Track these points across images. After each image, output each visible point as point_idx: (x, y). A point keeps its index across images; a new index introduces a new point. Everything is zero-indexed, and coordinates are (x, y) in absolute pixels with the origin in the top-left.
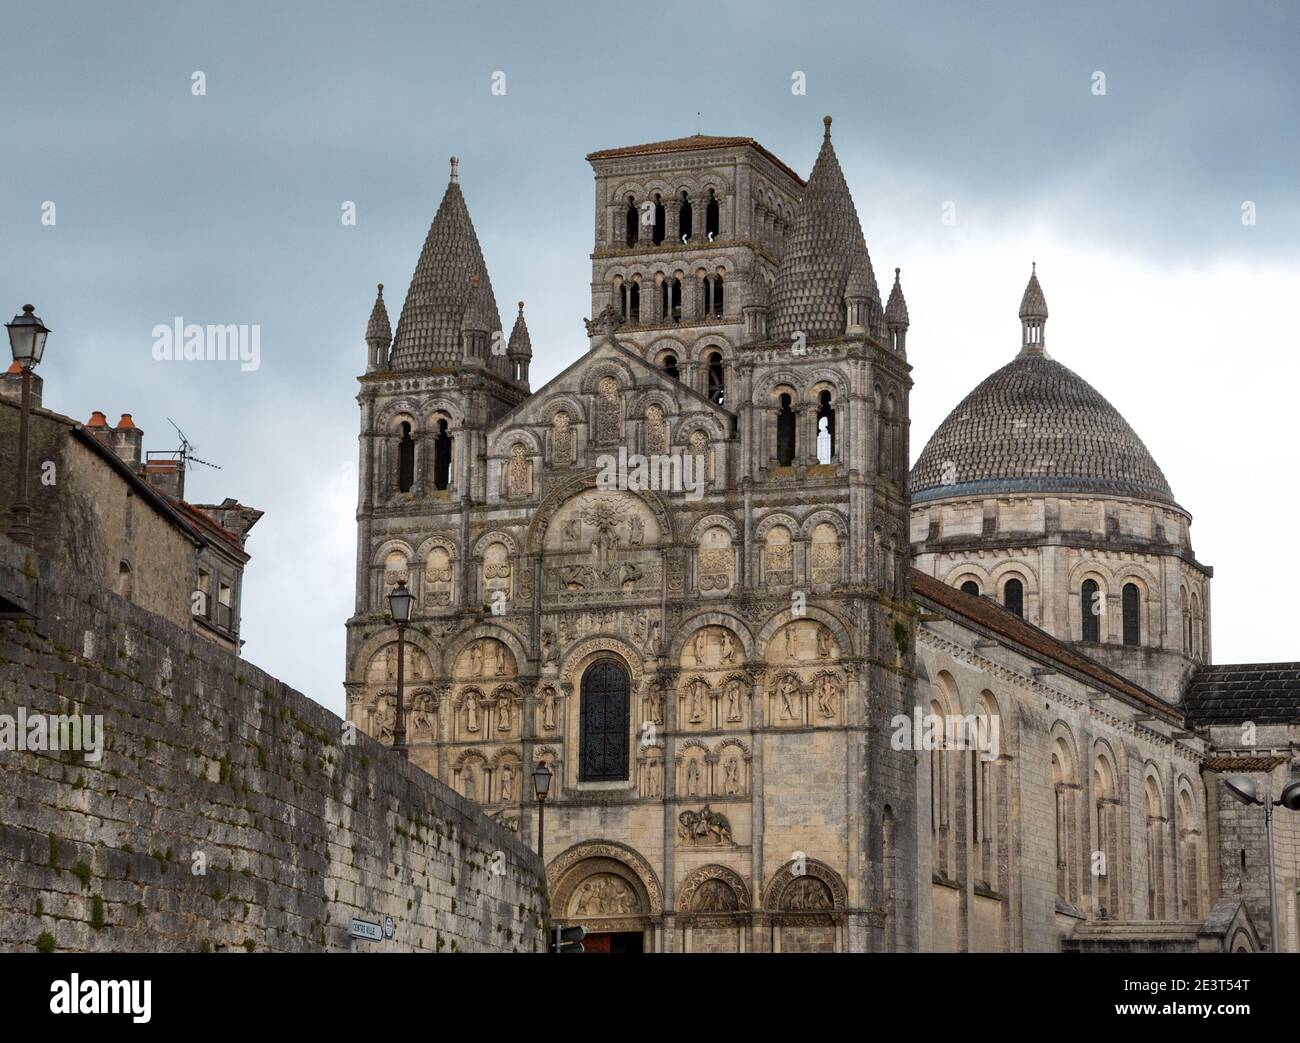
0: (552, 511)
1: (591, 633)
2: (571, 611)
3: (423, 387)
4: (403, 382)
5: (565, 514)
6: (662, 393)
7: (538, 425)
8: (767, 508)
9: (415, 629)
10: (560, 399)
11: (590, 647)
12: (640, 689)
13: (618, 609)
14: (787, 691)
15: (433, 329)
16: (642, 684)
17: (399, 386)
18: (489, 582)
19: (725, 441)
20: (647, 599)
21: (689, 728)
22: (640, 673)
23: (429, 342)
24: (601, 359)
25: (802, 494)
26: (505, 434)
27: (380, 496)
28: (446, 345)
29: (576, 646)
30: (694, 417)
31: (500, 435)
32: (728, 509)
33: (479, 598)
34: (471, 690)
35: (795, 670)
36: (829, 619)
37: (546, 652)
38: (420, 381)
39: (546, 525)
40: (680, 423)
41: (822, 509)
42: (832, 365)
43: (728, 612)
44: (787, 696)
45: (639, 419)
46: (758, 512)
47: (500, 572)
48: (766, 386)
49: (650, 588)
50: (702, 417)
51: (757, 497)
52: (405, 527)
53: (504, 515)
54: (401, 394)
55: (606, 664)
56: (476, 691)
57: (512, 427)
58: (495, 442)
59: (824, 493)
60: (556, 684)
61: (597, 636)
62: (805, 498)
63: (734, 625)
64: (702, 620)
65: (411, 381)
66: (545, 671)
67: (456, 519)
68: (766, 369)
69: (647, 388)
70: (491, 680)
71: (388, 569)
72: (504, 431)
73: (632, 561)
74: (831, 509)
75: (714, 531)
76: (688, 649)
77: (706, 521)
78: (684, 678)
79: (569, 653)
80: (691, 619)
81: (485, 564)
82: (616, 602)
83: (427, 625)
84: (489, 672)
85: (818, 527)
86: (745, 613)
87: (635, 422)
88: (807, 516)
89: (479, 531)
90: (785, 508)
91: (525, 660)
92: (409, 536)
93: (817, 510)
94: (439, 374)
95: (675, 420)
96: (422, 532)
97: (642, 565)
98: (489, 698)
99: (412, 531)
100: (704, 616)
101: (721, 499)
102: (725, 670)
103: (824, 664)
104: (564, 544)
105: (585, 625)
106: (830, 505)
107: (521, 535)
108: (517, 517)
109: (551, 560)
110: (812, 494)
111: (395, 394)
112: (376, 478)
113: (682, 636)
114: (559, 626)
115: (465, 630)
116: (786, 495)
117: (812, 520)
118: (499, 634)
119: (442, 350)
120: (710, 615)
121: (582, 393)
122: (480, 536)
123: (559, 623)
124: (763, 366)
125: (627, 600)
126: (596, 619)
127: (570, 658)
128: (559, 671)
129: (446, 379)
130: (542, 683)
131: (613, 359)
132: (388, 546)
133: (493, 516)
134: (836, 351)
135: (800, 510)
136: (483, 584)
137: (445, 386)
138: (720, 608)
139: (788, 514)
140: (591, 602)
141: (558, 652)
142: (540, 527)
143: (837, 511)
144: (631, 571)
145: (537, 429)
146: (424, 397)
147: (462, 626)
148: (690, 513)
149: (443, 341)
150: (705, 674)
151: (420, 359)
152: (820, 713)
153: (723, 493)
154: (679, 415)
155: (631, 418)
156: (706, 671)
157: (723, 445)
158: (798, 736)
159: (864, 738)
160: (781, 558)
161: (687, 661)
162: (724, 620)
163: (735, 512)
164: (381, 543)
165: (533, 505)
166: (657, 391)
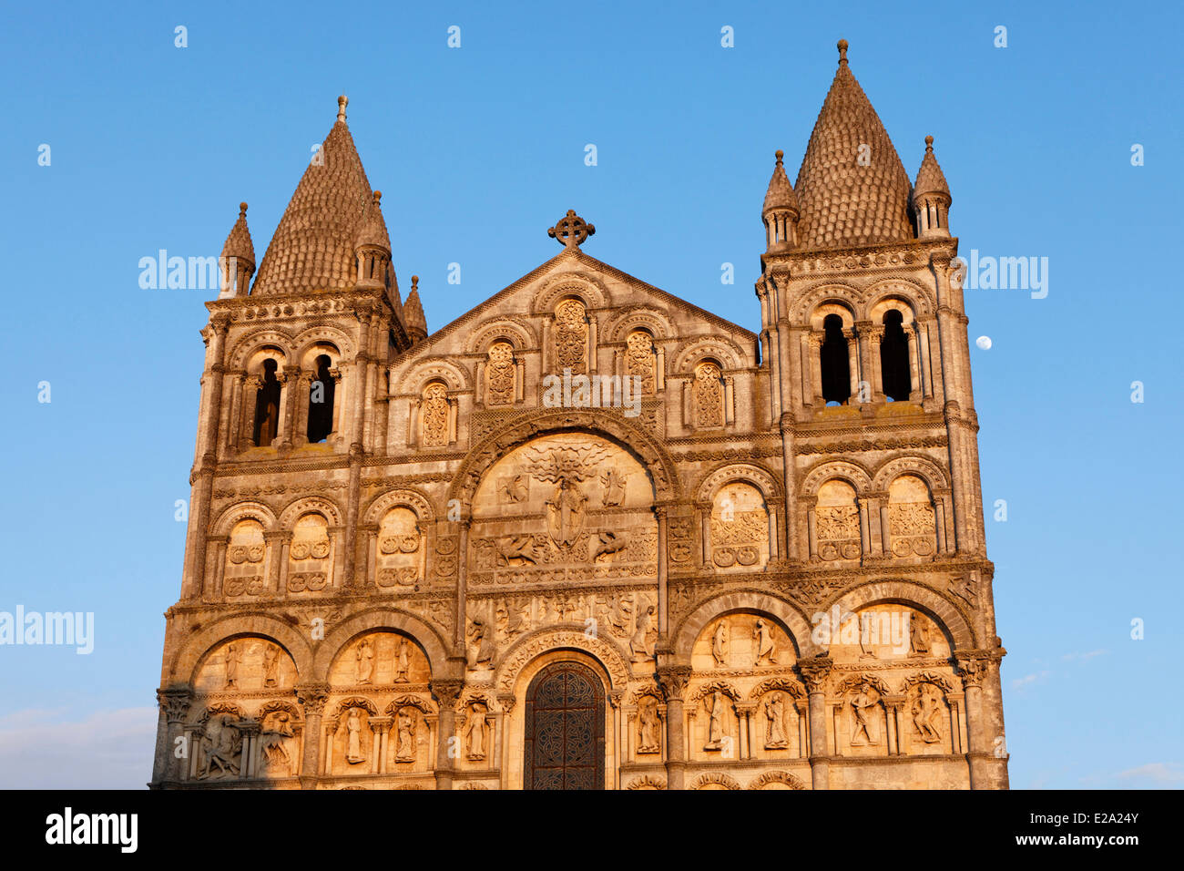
0: (487, 462)
1: (545, 624)
2: (516, 594)
3: (298, 314)
4: (270, 308)
5: (504, 469)
6: (652, 313)
7: (467, 355)
8: (818, 455)
9: (272, 617)
10: (499, 323)
11: (544, 642)
12: (624, 702)
13: (587, 590)
14: (861, 705)
15: (315, 253)
16: (628, 694)
17: (265, 313)
18: (385, 559)
19: (750, 370)
20: (635, 578)
21: (701, 757)
22: (622, 680)
23: (308, 265)
24: (560, 275)
25: (872, 436)
26: (417, 368)
27: (228, 447)
28: (331, 270)
29: (523, 641)
30: (702, 342)
31: (410, 370)
32: (757, 456)
33: (370, 578)
34: (355, 704)
35: (875, 674)
36: (930, 599)
37: (474, 652)
38: (295, 306)
39: (477, 479)
40: (681, 350)
41: (905, 455)
42: (907, 274)
43: (769, 590)
44: (861, 712)
45: (617, 345)
46: (805, 460)
47: (404, 547)
48: (807, 303)
49: (638, 563)
50: (712, 342)
51: (803, 441)
52: (262, 487)
53: (415, 469)
54: (268, 321)
55: (565, 670)
56: (362, 706)
57: (429, 358)
58: (403, 377)
59: (908, 434)
60: (490, 696)
61: (556, 628)
62: (879, 440)
63: (778, 608)
64: (727, 602)
65: (282, 307)
66: (471, 677)
67: (341, 475)
68: (809, 282)
69: (628, 308)
70: (387, 689)
71: (234, 543)
72: (416, 363)
73: (610, 528)
74: (920, 455)
75: (734, 488)
76: (703, 645)
77: (723, 474)
78: (695, 685)
79: (510, 652)
80: (708, 600)
81: (380, 535)
82: (585, 582)
83: (292, 611)
84: (385, 676)
85: (896, 482)
86: (795, 591)
87: (612, 349)
88: (881, 463)
89: (374, 489)
90: (846, 454)
91: (443, 659)
92: (269, 499)
93: (897, 456)
94: (322, 296)
95: (673, 346)
96: (288, 492)
97: (625, 533)
98: (382, 716)
99: (271, 491)
100: (729, 596)
101: (746, 445)
102: (762, 674)
103: (923, 665)
104: (503, 507)
105: (535, 613)
106: (916, 450)
107: (439, 494)
108: (433, 472)
109: (483, 528)
110: (887, 435)
111: (258, 322)
112: (224, 426)
113: (694, 624)
114: (494, 616)
115: (351, 617)
116: (847, 438)
117: (889, 471)
118: (404, 622)
119: (326, 274)
120: (739, 595)
121: (533, 315)
122: (377, 496)
123: (495, 612)
124: (802, 277)
125: (602, 578)
126: (553, 604)
127: (512, 659)
128: (495, 677)
129: (333, 303)
130: (467, 694)
131: (580, 275)
132: (236, 512)
133: (394, 471)
134: (909, 259)
135: (870, 457)
136: (378, 562)
137: (332, 311)
138: (754, 585)
139: (852, 462)
140: (546, 581)
141: (493, 650)
142: (469, 482)
143: (928, 457)
144: (607, 539)
145: (465, 361)
146: (299, 325)
147: (346, 614)
148: (698, 464)
149: (327, 266)
150: (728, 681)
151: (296, 283)
152: (918, 737)
153: (750, 437)
154: (679, 339)
155: (607, 345)
156: (731, 675)
157: (747, 376)
158: (887, 768)
159: (996, 771)
160: (840, 523)
161: (701, 660)
162: (760, 602)
163: (768, 460)
164: (227, 507)
165: (457, 456)
166: (645, 311)
